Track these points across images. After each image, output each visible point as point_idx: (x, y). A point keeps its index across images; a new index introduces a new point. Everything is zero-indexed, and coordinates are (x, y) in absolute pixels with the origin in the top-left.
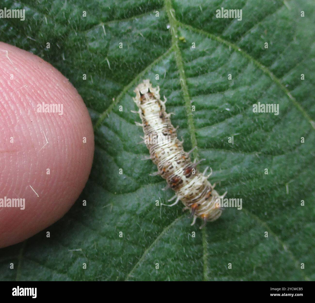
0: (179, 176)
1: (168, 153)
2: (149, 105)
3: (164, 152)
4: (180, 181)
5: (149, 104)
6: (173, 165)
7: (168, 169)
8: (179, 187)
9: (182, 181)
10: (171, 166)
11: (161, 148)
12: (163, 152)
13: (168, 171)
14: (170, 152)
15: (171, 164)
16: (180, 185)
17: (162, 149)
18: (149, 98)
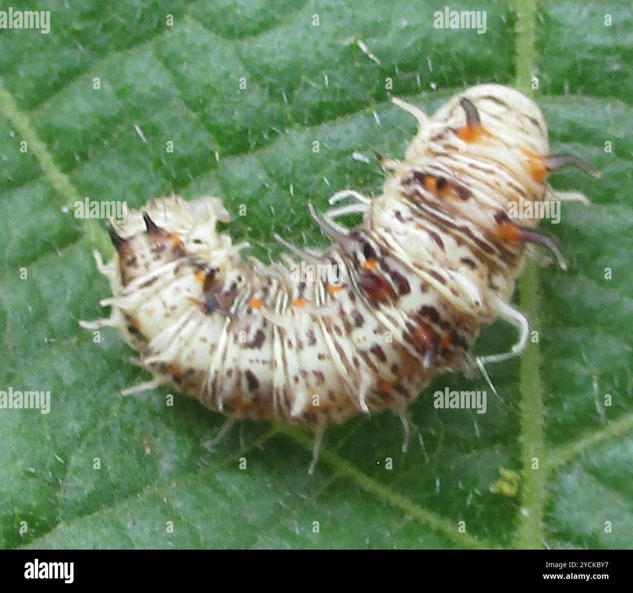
0: (408, 325)
1: (321, 357)
2: (147, 290)
3: (315, 373)
4: (426, 320)
5: (148, 284)
6: (367, 345)
7: (385, 370)
8: (454, 317)
9: (427, 311)
10: (373, 358)
11: (292, 381)
12: (312, 380)
13: (394, 369)
14: (320, 348)
15: (364, 354)
16: (444, 315)
17: (296, 379)
18: (150, 256)
